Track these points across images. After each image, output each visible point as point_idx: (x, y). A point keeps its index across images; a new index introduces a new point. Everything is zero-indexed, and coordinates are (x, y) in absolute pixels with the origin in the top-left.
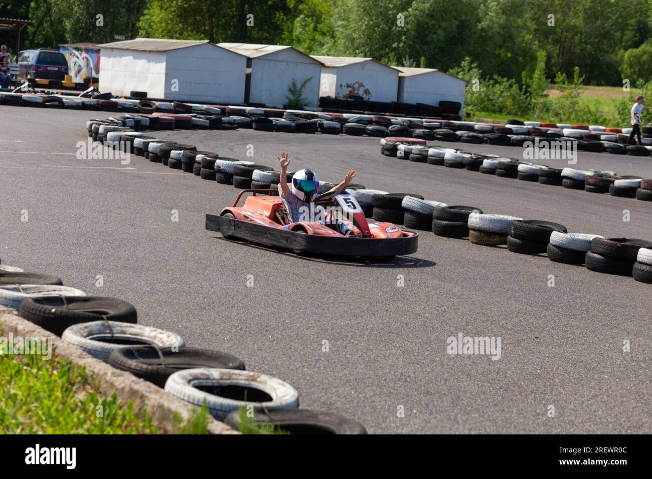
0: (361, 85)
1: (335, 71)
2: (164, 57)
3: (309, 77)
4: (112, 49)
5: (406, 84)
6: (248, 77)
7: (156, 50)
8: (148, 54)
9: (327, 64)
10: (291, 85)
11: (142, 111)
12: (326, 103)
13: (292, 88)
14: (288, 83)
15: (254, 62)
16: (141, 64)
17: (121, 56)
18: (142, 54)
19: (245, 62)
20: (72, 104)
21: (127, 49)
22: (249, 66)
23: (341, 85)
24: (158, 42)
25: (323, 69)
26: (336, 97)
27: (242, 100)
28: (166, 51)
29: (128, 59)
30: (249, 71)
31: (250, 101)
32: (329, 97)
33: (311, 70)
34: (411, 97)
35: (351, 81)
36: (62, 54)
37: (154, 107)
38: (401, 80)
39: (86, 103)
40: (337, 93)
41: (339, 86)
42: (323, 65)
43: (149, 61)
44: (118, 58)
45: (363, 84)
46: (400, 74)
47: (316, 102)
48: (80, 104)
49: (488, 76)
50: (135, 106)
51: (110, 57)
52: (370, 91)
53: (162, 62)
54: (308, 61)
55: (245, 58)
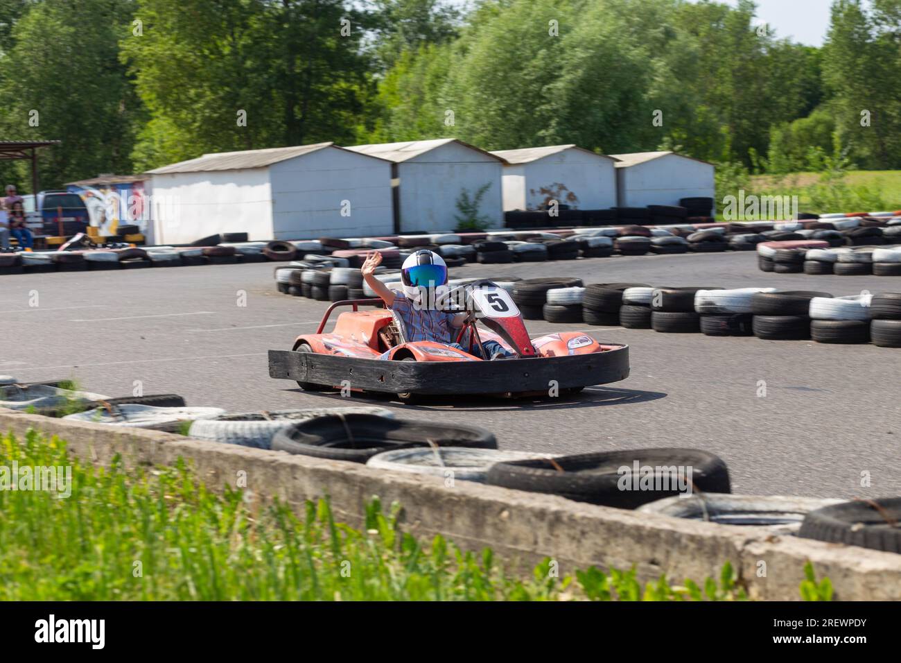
0: (562, 187)
1: (521, 169)
2: (266, 175)
3: (486, 182)
4: (173, 174)
5: (628, 177)
6: (396, 191)
7: (251, 166)
8: (237, 175)
9: (511, 161)
10: (461, 198)
11: (275, 258)
12: (514, 220)
13: (463, 203)
14: (455, 194)
15: (401, 169)
16: (227, 191)
17: (188, 184)
18: (227, 176)
19: (387, 170)
20: (164, 258)
21: (201, 172)
22: (395, 175)
23: (532, 192)
24: (244, 155)
25: (505, 170)
26: (527, 209)
27: (390, 229)
28: (267, 166)
29: (203, 187)
30: (395, 182)
31: (403, 230)
32: (517, 210)
33: (488, 169)
34: (637, 198)
35: (545, 185)
37: (291, 250)
38: (619, 172)
39: (186, 255)
40: (528, 204)
41: (530, 192)
42: (503, 162)
43: (239, 185)
44: (184, 187)
45: (566, 185)
46: (618, 165)
47: (500, 220)
48: (177, 257)
49: (752, 151)
50: (262, 251)
51: (169, 187)
52: (576, 194)
53: (263, 183)
54: (483, 159)
55: (388, 164)
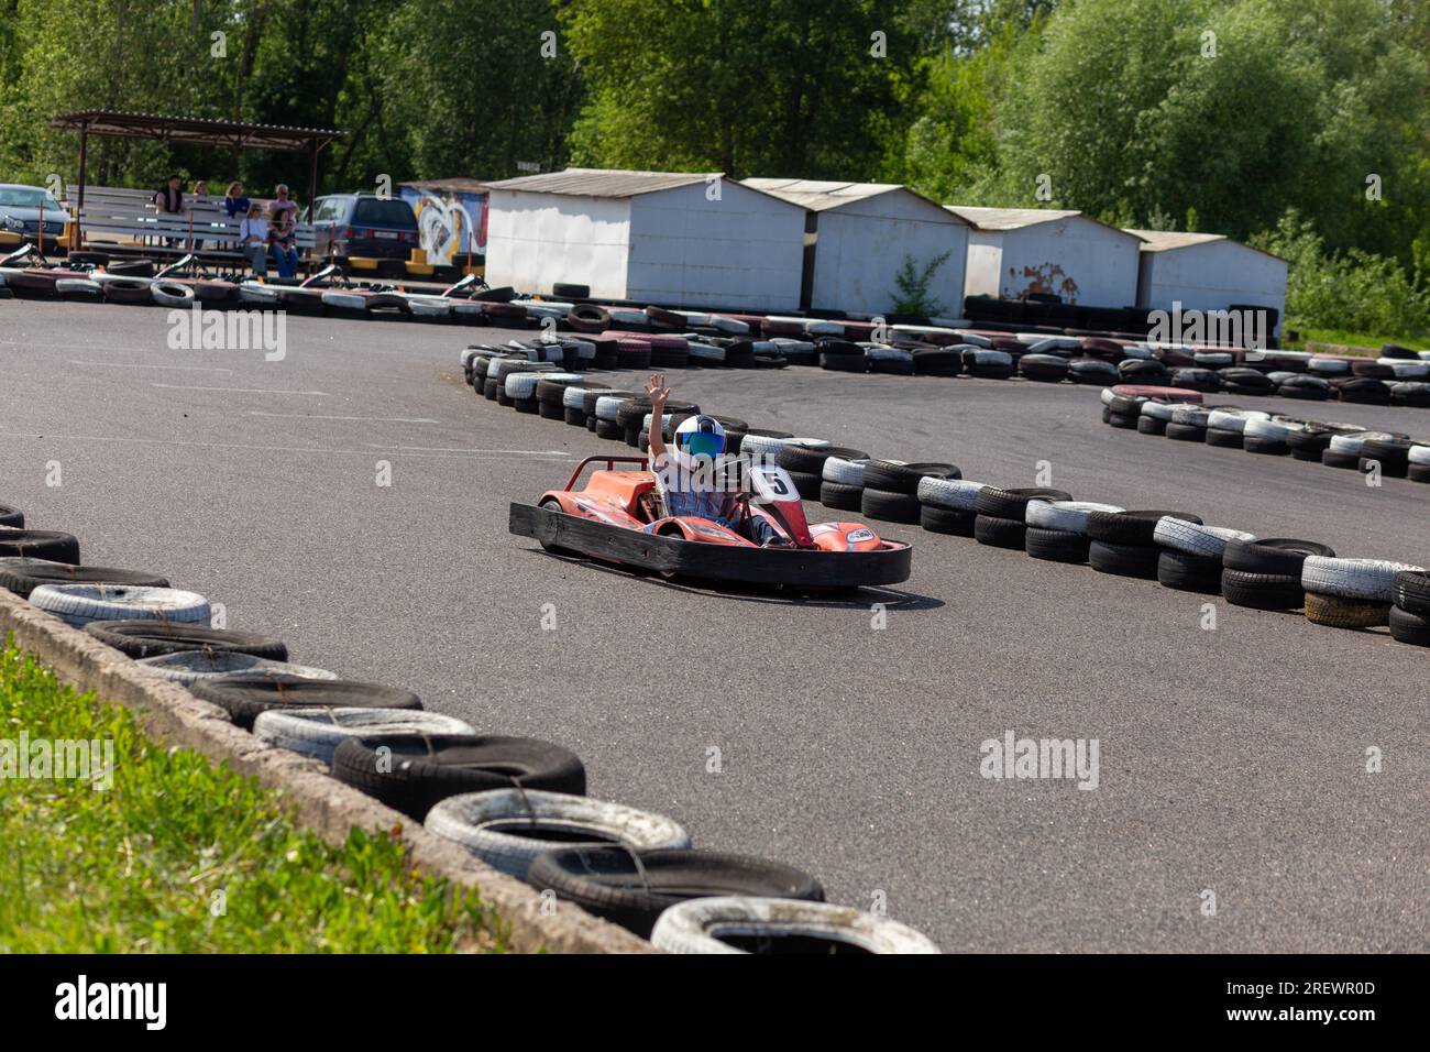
0: (1057, 270)
1: (1000, 239)
2: (626, 209)
3: (944, 253)
4: (515, 192)
5: (1157, 269)
6: (809, 253)
7: (610, 194)
8: (591, 203)
9: (982, 224)
10: (903, 270)
11: (580, 328)
12: (980, 311)
13: (905, 278)
14: (897, 265)
15: (821, 221)
16: (577, 225)
17: (532, 208)
18: (579, 204)
19: (802, 220)
20: (428, 312)
21: (547, 193)
22: (811, 228)
23: (1012, 271)
24: (614, 176)
25: (973, 236)
26: (1001, 297)
27: (795, 303)
28: (629, 197)
29: (549, 215)
30: (811, 239)
31: (814, 306)
32: (986, 296)
33: (946, 237)
34: (1166, 296)
35: (1034, 263)
36: (406, 204)
37: (604, 318)
38: (1145, 258)
39: (457, 310)
40: (1004, 288)
41: (1009, 271)
42: (972, 226)
43: (594, 219)
44: (526, 212)
45: (1062, 267)
46: (1143, 247)
47: (958, 308)
48: (446, 312)
49: (1338, 250)
50: (565, 316)
51: (509, 210)
52: (1076, 283)
53: (623, 221)
54: (941, 218)
55: (804, 213)
